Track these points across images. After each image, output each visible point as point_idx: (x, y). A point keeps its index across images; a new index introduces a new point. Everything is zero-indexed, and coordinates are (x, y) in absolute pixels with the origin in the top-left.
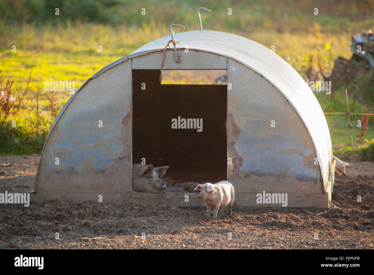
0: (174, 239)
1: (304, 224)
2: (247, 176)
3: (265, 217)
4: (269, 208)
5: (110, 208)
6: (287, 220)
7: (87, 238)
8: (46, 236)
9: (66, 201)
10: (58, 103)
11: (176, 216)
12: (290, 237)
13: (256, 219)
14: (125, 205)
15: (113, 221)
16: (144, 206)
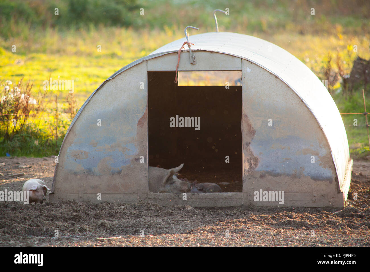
0: (189, 238)
1: (319, 223)
2: (262, 176)
3: (280, 217)
4: (285, 207)
5: (126, 209)
6: (302, 219)
7: (103, 238)
8: (62, 236)
9: (83, 201)
10: (77, 106)
11: (191, 216)
12: (304, 236)
13: (271, 218)
14: (141, 206)
15: (129, 221)
16: (160, 206)
